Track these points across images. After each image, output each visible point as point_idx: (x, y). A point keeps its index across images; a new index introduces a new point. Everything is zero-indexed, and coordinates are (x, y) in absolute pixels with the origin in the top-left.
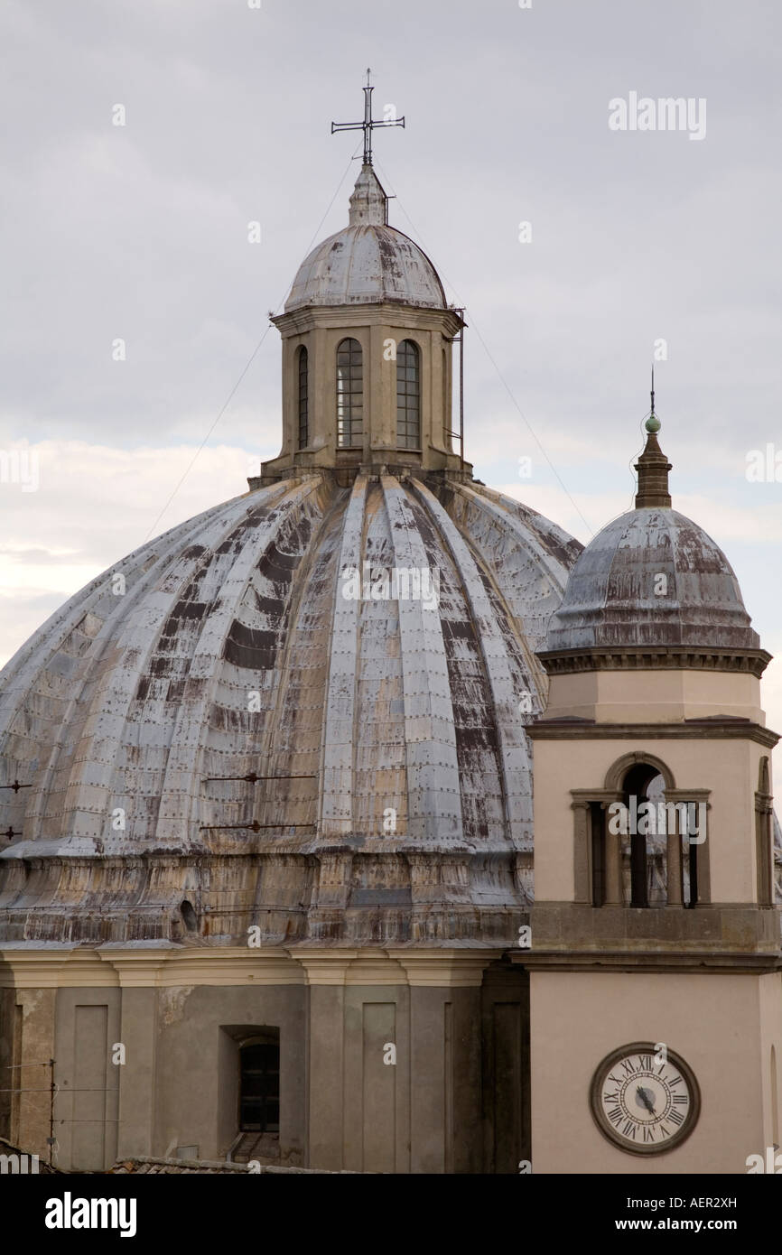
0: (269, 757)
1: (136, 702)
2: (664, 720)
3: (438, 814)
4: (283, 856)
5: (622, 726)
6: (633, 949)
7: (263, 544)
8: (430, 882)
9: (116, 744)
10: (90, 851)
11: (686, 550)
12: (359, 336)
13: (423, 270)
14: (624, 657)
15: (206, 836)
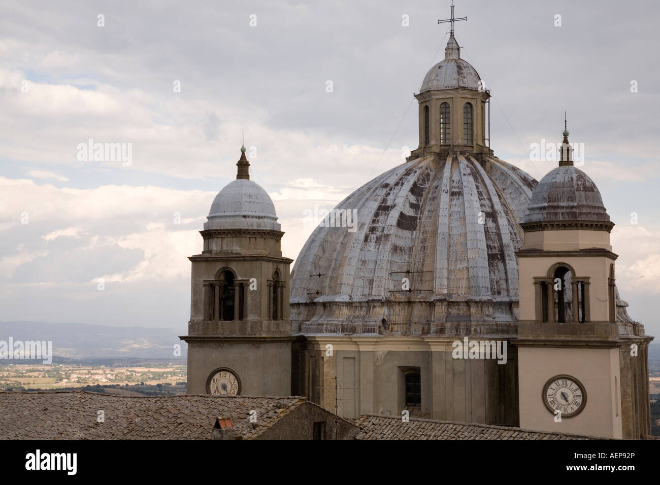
0: (415, 264)
1: (364, 243)
2: (571, 250)
3: (481, 286)
4: (421, 302)
5: (554, 252)
6: (559, 339)
7: (412, 182)
8: (478, 313)
9: (356, 259)
10: (348, 300)
11: (580, 183)
12: (448, 101)
13: (474, 75)
14: (555, 225)
15: (391, 295)
